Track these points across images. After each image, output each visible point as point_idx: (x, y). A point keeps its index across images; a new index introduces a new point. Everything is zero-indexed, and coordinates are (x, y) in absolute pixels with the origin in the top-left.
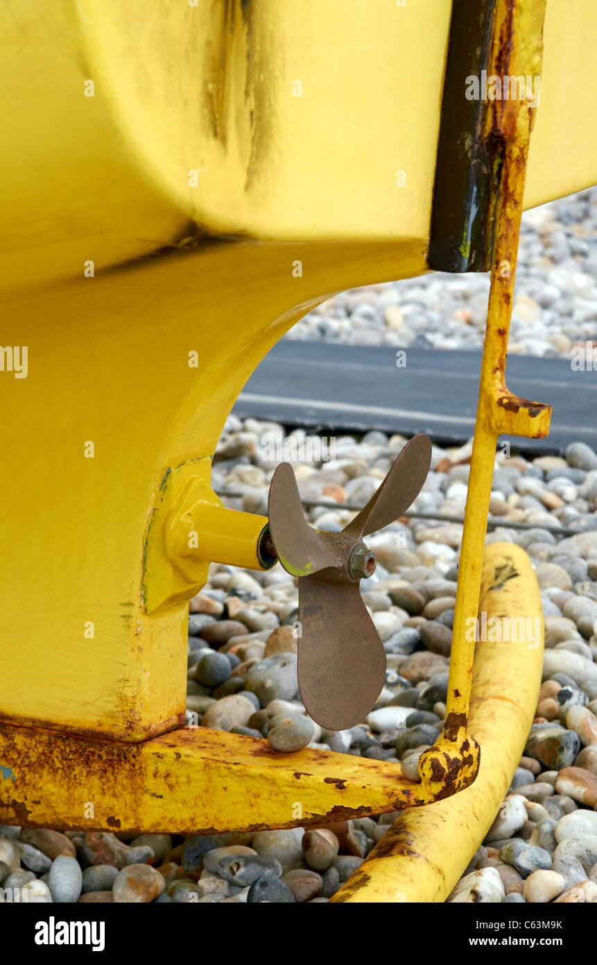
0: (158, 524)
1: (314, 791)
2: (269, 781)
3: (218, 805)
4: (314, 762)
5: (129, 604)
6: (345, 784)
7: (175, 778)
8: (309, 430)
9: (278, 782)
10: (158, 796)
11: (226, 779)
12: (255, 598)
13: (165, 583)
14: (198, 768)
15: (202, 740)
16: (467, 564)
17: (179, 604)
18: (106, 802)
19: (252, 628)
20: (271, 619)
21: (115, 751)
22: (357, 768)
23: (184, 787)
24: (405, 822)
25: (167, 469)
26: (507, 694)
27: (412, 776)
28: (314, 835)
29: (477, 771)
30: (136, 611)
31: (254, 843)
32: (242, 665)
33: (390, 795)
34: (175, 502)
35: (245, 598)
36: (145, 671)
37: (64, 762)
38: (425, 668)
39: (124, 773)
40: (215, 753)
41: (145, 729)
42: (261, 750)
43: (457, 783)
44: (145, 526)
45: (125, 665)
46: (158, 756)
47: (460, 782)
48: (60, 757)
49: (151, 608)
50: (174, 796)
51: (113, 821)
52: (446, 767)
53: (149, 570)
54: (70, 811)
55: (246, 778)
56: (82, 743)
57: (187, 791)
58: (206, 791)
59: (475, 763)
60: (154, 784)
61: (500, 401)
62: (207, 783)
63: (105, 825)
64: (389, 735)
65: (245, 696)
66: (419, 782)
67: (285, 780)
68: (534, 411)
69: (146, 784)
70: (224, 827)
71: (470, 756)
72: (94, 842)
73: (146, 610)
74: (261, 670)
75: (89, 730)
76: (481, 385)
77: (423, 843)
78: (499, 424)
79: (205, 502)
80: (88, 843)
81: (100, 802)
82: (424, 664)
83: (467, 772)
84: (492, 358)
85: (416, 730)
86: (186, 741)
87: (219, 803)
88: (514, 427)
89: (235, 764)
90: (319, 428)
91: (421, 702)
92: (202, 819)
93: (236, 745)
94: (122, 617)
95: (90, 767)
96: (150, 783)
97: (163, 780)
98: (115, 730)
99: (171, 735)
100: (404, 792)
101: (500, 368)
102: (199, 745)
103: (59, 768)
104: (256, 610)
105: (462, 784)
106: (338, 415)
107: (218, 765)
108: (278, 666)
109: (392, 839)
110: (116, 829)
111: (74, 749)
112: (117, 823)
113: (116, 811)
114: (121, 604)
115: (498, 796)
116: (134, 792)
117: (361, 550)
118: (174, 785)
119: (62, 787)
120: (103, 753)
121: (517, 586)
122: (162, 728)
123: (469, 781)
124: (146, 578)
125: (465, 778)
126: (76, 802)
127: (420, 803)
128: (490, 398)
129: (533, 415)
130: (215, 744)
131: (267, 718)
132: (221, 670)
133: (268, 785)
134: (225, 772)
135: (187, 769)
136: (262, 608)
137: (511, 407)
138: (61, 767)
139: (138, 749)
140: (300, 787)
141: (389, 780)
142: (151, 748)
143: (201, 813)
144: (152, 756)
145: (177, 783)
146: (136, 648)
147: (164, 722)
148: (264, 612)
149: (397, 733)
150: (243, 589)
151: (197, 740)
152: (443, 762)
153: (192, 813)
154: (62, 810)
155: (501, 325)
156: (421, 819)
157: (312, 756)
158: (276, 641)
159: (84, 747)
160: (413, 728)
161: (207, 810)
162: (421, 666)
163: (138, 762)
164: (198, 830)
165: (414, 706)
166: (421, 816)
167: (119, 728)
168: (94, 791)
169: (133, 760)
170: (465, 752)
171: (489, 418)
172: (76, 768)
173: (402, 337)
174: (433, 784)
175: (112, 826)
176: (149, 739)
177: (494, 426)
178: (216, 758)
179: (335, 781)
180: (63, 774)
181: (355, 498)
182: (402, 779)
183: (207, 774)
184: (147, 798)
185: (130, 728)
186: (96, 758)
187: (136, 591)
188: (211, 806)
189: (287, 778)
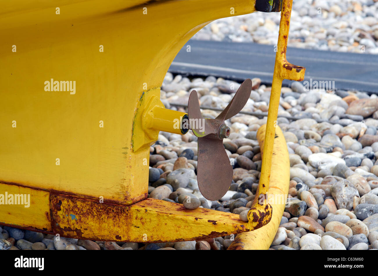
0: (139, 115)
1: (203, 225)
2: (185, 221)
3: (162, 231)
4: (203, 214)
5: (126, 148)
6: (216, 222)
7: (145, 220)
8: (183, 75)
9: (188, 221)
10: (137, 227)
11: (166, 220)
12: (166, 146)
13: (141, 139)
14: (155, 216)
15: (155, 204)
16: (269, 133)
17: (146, 148)
18: (115, 229)
19: (166, 158)
20: (174, 154)
21: (120, 209)
22: (221, 216)
23: (148, 223)
24: (240, 238)
25: (143, 92)
26: (277, 186)
27: (244, 219)
28: (201, 243)
29: (271, 218)
30: (129, 151)
31: (175, 246)
32: (164, 173)
33: (236, 227)
34: (146, 106)
35: (163, 145)
36: (132, 175)
37: (98, 213)
38: (240, 175)
39: (123, 217)
40: (161, 209)
41: (132, 200)
42: (180, 208)
43: (263, 223)
44: (133, 116)
45: (124, 173)
46: (138, 211)
47: (264, 222)
48: (96, 211)
49: (135, 150)
50: (144, 227)
51: (118, 237)
52: (259, 216)
53: (135, 134)
54: (100, 233)
55: (175, 220)
56: (106, 205)
57: (150, 225)
58: (158, 225)
59: (270, 214)
60: (136, 222)
61: (284, 65)
62: (158, 222)
63: (115, 239)
64: (227, 202)
65: (167, 186)
66: (247, 222)
67: (191, 221)
68: (298, 69)
69: (132, 222)
70: (165, 240)
71: (269, 211)
72: (108, 246)
73: (133, 151)
74: (173, 175)
75: (108, 200)
76: (276, 59)
77: (248, 247)
78: (283, 75)
79: (158, 106)
80: (106, 246)
81: (113, 229)
82: (240, 173)
83: (267, 218)
84: (281, 48)
85: (238, 200)
86: (149, 204)
87: (163, 230)
88: (290, 76)
89: (170, 214)
90: (187, 75)
91: (239, 189)
92: (156, 236)
93: (170, 206)
94: (123, 153)
95: (109, 215)
96: (134, 222)
97: (140, 220)
98: (119, 200)
99: (142, 202)
100: (241, 226)
101: (284, 52)
102: (154, 206)
103: (95, 215)
104: (168, 150)
105: (265, 223)
106: (195, 69)
107: (163, 214)
108: (180, 174)
109: (235, 245)
110: (119, 240)
111: (102, 208)
112: (120, 238)
113: (120, 233)
114: (123, 148)
115: (276, 228)
116: (127, 225)
117: (224, 127)
118: (144, 222)
119: (97, 223)
120: (114, 209)
121: (278, 141)
122: (139, 199)
123: (268, 222)
124: (133, 137)
125: (266, 220)
126: (103, 229)
127: (248, 230)
128: (280, 64)
129: (298, 71)
130: (161, 206)
131: (177, 195)
132: (156, 175)
133: (184, 223)
134: (166, 217)
135: (150, 216)
136: (170, 149)
137: (289, 68)
138: (96, 215)
139: (129, 207)
140: (198, 224)
141: (235, 221)
142: (135, 207)
143: (155, 234)
144: (135, 211)
145: (145, 222)
146: (129, 166)
147: (140, 197)
148: (171, 151)
149: (229, 201)
150: (161, 142)
151: (153, 204)
152: (258, 214)
153: (151, 234)
154: (96, 232)
155: (285, 34)
156: (246, 237)
157: (202, 211)
158: (178, 163)
159: (106, 207)
160: (237, 200)
161: (158, 233)
162: (238, 174)
163: (129, 213)
164: (154, 241)
165: (236, 191)
166: (247, 236)
167: (121, 199)
168: (110, 225)
169: (127, 212)
170: (266, 210)
171: (279, 73)
172: (103, 215)
173: (219, 37)
174: (253, 223)
175: (118, 239)
176: (134, 203)
177: (281, 76)
178: (162, 211)
179: (212, 221)
180: (97, 218)
181: (204, 104)
182: (240, 220)
183: (158, 218)
184: (133, 228)
185: (126, 199)
186: (111, 211)
187: (129, 143)
188: (160, 231)
189: (192, 220)
